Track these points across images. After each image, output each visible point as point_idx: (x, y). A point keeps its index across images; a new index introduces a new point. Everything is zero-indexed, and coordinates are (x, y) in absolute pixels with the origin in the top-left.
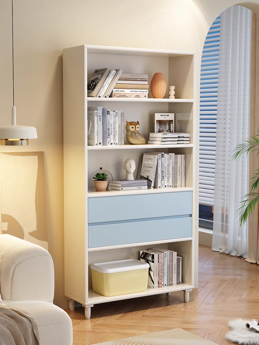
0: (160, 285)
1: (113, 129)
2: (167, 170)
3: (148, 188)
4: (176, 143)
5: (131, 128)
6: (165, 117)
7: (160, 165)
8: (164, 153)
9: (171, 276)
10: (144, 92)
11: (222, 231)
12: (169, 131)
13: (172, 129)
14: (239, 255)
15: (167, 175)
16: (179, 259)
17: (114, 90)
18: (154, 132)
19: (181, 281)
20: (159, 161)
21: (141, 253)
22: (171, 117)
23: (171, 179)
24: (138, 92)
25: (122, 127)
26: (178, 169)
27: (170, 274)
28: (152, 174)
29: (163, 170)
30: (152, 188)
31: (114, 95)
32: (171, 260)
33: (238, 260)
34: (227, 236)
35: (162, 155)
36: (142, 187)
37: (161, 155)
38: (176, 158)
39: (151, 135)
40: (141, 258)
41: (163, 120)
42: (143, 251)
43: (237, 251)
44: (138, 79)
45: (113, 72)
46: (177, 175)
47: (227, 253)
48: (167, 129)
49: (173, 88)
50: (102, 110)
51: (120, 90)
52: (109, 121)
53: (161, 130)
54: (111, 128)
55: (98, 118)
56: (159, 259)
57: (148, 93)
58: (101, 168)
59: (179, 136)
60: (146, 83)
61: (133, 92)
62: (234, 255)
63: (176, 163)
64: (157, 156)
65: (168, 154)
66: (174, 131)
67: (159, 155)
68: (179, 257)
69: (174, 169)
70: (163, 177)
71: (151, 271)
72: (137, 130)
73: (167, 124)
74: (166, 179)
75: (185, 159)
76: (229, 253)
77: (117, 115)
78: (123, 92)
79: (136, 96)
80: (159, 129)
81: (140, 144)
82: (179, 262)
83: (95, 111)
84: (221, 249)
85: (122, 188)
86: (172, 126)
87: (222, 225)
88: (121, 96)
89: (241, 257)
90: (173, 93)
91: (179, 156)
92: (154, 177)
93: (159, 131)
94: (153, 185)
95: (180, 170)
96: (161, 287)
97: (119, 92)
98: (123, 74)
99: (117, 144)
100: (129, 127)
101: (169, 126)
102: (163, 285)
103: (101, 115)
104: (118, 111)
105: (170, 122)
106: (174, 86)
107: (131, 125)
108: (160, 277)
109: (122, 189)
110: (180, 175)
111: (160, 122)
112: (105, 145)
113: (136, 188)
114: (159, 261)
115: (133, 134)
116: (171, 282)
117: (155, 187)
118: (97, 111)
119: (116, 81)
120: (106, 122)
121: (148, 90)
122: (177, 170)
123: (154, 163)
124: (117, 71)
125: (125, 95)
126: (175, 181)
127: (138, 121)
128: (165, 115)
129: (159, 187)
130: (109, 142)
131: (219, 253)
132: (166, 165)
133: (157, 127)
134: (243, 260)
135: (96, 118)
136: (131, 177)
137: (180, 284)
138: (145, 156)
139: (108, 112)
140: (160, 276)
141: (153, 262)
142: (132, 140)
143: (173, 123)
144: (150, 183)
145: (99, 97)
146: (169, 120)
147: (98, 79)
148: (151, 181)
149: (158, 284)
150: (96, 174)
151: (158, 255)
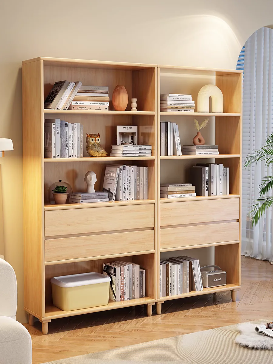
0: (122, 299)
1: (71, 141)
2: (128, 182)
3: (109, 201)
4: (138, 155)
5: (92, 140)
6: (127, 129)
7: (121, 177)
8: (126, 166)
9: (134, 290)
10: (104, 104)
11: (247, 237)
12: (132, 143)
13: (135, 141)
14: (264, 259)
15: (128, 187)
16: (142, 272)
17: (73, 102)
18: (117, 145)
19: (144, 294)
20: (120, 174)
21: (104, 266)
22: (134, 129)
23: (133, 192)
24: (99, 104)
25: (82, 140)
26: (140, 181)
27: (132, 287)
28: (114, 186)
29: (125, 182)
30: (113, 201)
31: (73, 108)
32: (134, 274)
33: (264, 263)
34: (252, 241)
35: (124, 167)
36: (103, 200)
37: (122, 167)
38: (138, 171)
39: (114, 147)
40: (104, 271)
41: (125, 133)
42: (106, 264)
43: (262, 254)
44: (99, 92)
45: (73, 84)
46: (139, 188)
47: (253, 257)
48: (130, 142)
49: (135, 100)
50: (59, 123)
51: (79, 102)
52: (67, 133)
53: (124, 142)
54: (69, 140)
55: (56, 131)
56: (121, 273)
57: (108, 105)
58: (60, 181)
59: (141, 149)
60: (107, 95)
61: (93, 105)
62: (260, 259)
63: (138, 175)
64: (118, 169)
65: (130, 166)
66: (137, 144)
67: (120, 167)
68: (142, 270)
69: (136, 181)
70: (125, 190)
71: (113, 284)
72: (97, 143)
73: (130, 136)
74: (127, 191)
75: (148, 171)
76: (254, 257)
77: (75, 127)
78: (82, 104)
79: (97, 109)
80: (122, 142)
81: (101, 157)
82: (142, 275)
83: (53, 123)
84: (246, 253)
85: (82, 200)
86: (136, 138)
87: (247, 231)
88: (81, 108)
89: (266, 261)
90: (134, 105)
91: (141, 168)
92: (116, 190)
93: (121, 143)
94: (114, 197)
95: (143, 183)
96: (123, 300)
97: (79, 104)
98: (83, 86)
99: (75, 156)
100: (89, 139)
101: (132, 139)
102: (125, 298)
103: (59, 127)
104: (76, 124)
105: (133, 134)
106: (136, 99)
107: (91, 137)
108: (123, 291)
109: (82, 202)
110: (143, 187)
111: (123, 135)
112: (63, 158)
113: (97, 200)
114: (121, 274)
115: (94, 147)
116: (134, 296)
117: (116, 200)
118: (54, 123)
119: (75, 93)
120: (64, 135)
121: (108, 103)
122: (139, 183)
123: (115, 175)
124: (76, 83)
125: (85, 108)
126: (137, 193)
127: (98, 134)
128: (127, 128)
129: (120, 199)
130: (68, 154)
131: (245, 257)
132: (127, 177)
133: (119, 139)
134: (268, 263)
135: (53, 130)
136: (92, 190)
137: (144, 297)
138: (108, 169)
139: (66, 124)
140: (122, 289)
141: (115, 275)
142: (92, 152)
143: (136, 136)
144: (111, 195)
145: (58, 109)
146: (132, 133)
147: (57, 91)
148: (112, 194)
149: (120, 297)
150: (56, 187)
151: (120, 268)
